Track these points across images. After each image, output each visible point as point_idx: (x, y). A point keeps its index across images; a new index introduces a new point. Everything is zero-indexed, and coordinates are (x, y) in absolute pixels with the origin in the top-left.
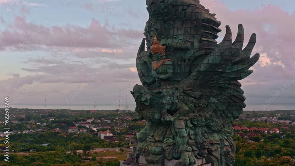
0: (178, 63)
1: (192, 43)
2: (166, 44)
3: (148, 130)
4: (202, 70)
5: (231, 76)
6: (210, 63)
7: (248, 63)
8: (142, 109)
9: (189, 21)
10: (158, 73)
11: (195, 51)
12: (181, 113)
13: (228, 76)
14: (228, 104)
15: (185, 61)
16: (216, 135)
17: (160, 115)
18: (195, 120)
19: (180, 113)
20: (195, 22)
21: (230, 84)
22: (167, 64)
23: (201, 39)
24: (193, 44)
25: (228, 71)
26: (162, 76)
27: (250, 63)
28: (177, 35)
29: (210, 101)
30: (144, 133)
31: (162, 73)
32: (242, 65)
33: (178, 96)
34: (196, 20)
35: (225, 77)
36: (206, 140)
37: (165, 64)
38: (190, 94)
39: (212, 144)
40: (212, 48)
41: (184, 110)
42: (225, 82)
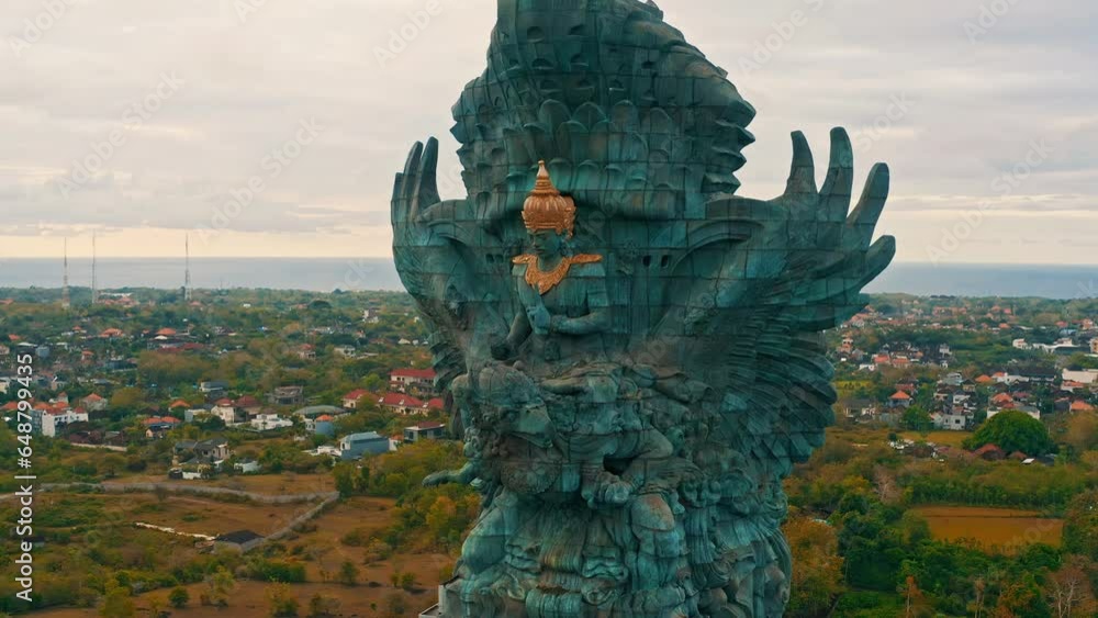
0: (623, 269)
1: (680, 197)
2: (575, 193)
3: (507, 525)
4: (724, 305)
5: (802, 319)
6: (751, 279)
7: (862, 270)
8: (503, 453)
9: (664, 108)
10: (552, 310)
11: (694, 226)
12: (652, 469)
13: (795, 317)
15: (647, 260)
16: (741, 528)
17: (578, 477)
18: (691, 486)
19: (648, 467)
20: (689, 116)
21: (795, 344)
22: (588, 274)
23: (705, 178)
24: (684, 200)
25: (796, 302)
26: (573, 324)
27: (867, 273)
28: (619, 162)
29: (724, 406)
30: (492, 536)
31: (569, 312)
32: (840, 281)
33: (638, 404)
34: (693, 106)
35: (786, 323)
37: (581, 275)
38: (676, 392)
40: (754, 218)
41: (660, 456)
42: (780, 339)
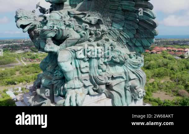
14: (136, 30)
19: (67, 42)
36: (104, 73)
38: (83, 19)
39: (113, 78)
41: (73, 38)
